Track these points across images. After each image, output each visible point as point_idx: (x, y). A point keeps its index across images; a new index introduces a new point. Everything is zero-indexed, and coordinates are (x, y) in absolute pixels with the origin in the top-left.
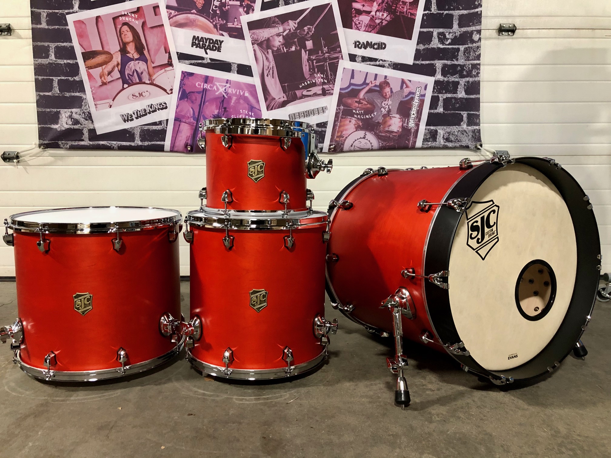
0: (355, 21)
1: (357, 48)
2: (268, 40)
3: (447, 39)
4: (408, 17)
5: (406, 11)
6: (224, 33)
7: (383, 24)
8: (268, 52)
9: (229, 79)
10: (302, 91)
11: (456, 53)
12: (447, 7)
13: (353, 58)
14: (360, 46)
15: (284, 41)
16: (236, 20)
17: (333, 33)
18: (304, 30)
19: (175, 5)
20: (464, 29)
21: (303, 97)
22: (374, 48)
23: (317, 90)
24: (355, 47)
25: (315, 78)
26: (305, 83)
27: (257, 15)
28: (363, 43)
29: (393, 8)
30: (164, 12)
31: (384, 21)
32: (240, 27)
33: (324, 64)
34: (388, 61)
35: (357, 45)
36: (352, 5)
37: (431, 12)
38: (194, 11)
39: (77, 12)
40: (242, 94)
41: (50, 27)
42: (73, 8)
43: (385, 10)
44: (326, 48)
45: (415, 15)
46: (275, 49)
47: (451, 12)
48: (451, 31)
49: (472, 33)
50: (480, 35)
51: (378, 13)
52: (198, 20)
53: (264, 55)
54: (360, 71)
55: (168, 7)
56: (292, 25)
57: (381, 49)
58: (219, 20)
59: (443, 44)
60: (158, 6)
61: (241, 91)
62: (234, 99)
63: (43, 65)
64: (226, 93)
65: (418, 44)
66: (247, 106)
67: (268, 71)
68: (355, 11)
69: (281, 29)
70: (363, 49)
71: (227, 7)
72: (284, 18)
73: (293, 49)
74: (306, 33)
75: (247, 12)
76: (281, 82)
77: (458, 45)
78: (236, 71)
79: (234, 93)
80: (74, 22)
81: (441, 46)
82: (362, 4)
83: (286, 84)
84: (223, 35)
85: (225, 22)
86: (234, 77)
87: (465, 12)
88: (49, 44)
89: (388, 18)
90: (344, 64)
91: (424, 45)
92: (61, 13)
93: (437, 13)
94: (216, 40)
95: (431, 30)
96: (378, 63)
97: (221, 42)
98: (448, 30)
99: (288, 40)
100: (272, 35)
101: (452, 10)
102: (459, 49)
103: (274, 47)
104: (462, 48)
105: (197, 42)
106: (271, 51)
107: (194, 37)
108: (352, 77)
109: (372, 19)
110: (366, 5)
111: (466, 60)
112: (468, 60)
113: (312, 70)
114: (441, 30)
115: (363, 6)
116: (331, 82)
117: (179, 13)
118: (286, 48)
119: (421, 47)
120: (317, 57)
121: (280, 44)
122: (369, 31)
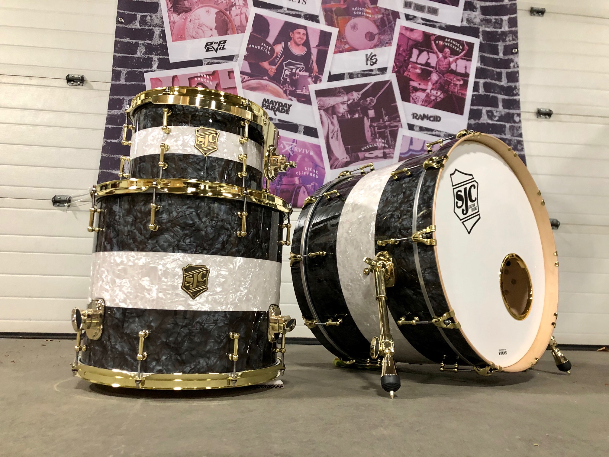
0: (412, 96)
1: (415, 120)
2: (334, 107)
3: (495, 116)
4: (459, 96)
5: (457, 92)
6: (293, 98)
7: (438, 100)
8: (333, 118)
9: (296, 139)
10: (364, 153)
11: (504, 129)
12: (492, 91)
13: (411, 127)
14: (417, 117)
15: (348, 109)
16: (304, 88)
17: (392, 105)
18: (367, 101)
19: (249, 71)
20: (507, 111)
21: (365, 158)
22: (430, 120)
23: (379, 153)
24: (413, 118)
25: (377, 142)
26: (368, 146)
27: (324, 84)
28: (421, 115)
29: (446, 88)
30: (237, 76)
31: (438, 98)
32: (308, 94)
33: (385, 131)
34: (443, 132)
35: (415, 116)
36: (409, 83)
37: (480, 93)
38: (266, 78)
39: (155, 71)
40: (307, 153)
41: (128, 83)
42: (151, 67)
43: (438, 89)
44: (387, 117)
45: (465, 95)
46: (340, 115)
47: (496, 95)
48: (498, 110)
49: (513, 115)
50: (520, 117)
51: (432, 91)
52: (269, 86)
53: (329, 120)
54: (418, 139)
55: (242, 73)
56: (356, 96)
57: (437, 121)
58: (288, 87)
59: (492, 119)
60: (233, 72)
61: (306, 150)
62: (299, 157)
63: (115, 115)
64: (292, 151)
65: (469, 119)
66: (311, 164)
67: (332, 134)
68: (412, 89)
69: (345, 98)
70: (420, 120)
71: (296, 77)
72: (348, 90)
73: (357, 116)
74: (368, 103)
75: (315, 82)
76: (345, 144)
77: (505, 122)
78: (302, 133)
79: (300, 151)
80: (151, 79)
81: (490, 122)
82: (419, 82)
83: (349, 147)
84: (291, 100)
85: (294, 89)
86: (300, 137)
87: (506, 97)
88: (124, 97)
89: (442, 96)
90: (403, 132)
91: (475, 120)
92: (140, 71)
93: (485, 95)
94: (285, 104)
95: (480, 108)
96: (434, 133)
97: (290, 106)
98: (495, 109)
99: (352, 108)
100: (337, 102)
101: (495, 93)
102: (505, 126)
103: (339, 113)
104: (508, 125)
105: (267, 104)
106: (336, 116)
107: (265, 99)
108: (411, 143)
109: (428, 96)
110: (422, 84)
111: (512, 136)
112: (514, 136)
113: (374, 135)
114: (489, 109)
115: (420, 84)
116: (392, 147)
117: (251, 78)
118: (350, 115)
119: (472, 122)
120: (378, 124)
121: (344, 111)
122: (426, 105)
